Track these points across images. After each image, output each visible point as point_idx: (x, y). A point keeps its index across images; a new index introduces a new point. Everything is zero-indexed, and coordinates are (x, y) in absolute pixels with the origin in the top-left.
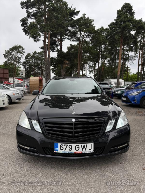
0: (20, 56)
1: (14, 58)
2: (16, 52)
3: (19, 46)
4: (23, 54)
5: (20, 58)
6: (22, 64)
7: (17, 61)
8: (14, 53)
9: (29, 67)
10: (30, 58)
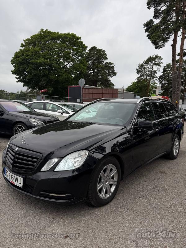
0: (156, 69)
1: (148, 72)
2: (151, 65)
3: (156, 56)
4: (160, 66)
5: (155, 72)
6: (158, 79)
7: (151, 76)
8: (149, 66)
9: (166, 82)
10: (169, 70)
